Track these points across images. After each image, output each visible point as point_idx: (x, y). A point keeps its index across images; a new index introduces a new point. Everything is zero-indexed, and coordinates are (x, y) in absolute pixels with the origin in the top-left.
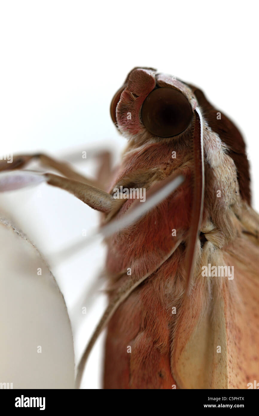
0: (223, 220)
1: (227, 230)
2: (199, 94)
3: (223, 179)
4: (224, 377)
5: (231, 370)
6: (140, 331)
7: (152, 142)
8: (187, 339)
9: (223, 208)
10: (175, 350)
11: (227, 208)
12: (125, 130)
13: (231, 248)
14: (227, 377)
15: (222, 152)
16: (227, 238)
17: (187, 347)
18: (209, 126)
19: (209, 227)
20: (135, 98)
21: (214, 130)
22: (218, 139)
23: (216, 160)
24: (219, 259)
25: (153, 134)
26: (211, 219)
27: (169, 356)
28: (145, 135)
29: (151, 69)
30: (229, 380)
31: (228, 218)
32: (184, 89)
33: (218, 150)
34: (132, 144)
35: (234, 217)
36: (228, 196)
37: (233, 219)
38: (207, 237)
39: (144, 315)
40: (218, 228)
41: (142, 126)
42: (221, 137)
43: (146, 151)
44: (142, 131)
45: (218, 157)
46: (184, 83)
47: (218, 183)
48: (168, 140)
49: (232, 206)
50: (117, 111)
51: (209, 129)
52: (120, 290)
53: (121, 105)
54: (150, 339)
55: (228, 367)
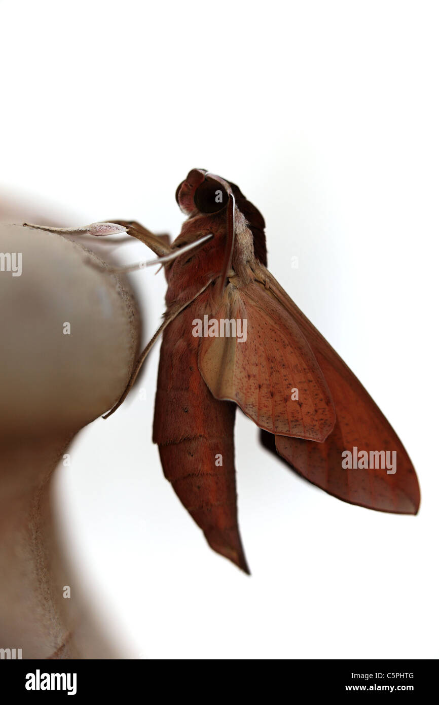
0: (241, 270)
1: (243, 277)
2: (235, 188)
3: (244, 243)
4: (232, 372)
5: (237, 368)
6: (180, 338)
7: (200, 216)
8: (210, 345)
9: (241, 262)
10: (201, 352)
11: (244, 262)
12: (184, 208)
13: (246, 290)
14: (233, 372)
15: (244, 225)
16: (244, 282)
17: (209, 351)
18: (238, 208)
19: (231, 273)
20: (191, 187)
21: (241, 211)
22: (243, 217)
23: (240, 229)
24: (236, 296)
25: (201, 210)
26: (233, 268)
27: (197, 355)
28: (197, 211)
29: (204, 170)
30: (234, 374)
31: (245, 269)
32: (224, 183)
33: (242, 223)
34: (191, 217)
35: (250, 269)
36: (246, 255)
37: (249, 271)
38: (230, 280)
39: (184, 327)
40: (237, 275)
41: (195, 206)
42: (245, 216)
43: (196, 221)
44: (195, 209)
45: (241, 227)
46: (225, 180)
47: (239, 245)
48: (210, 214)
49: (248, 261)
50: (179, 196)
51: (238, 210)
52: (171, 312)
53: (182, 192)
54: (185, 343)
55: (235, 366)
